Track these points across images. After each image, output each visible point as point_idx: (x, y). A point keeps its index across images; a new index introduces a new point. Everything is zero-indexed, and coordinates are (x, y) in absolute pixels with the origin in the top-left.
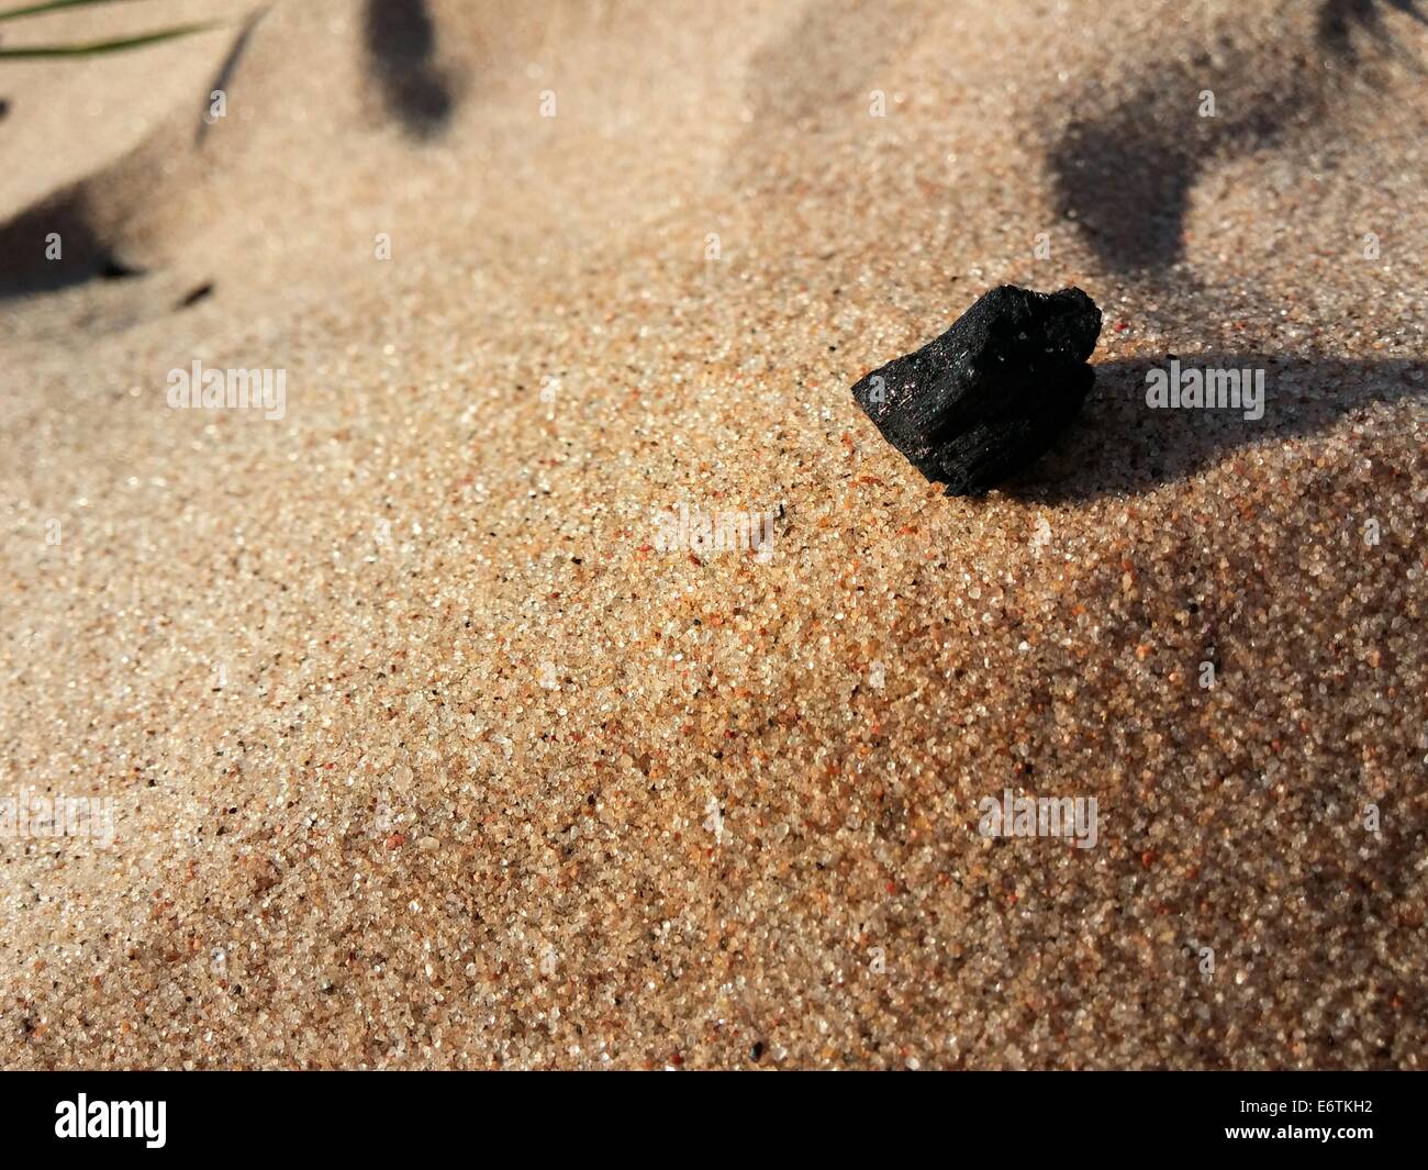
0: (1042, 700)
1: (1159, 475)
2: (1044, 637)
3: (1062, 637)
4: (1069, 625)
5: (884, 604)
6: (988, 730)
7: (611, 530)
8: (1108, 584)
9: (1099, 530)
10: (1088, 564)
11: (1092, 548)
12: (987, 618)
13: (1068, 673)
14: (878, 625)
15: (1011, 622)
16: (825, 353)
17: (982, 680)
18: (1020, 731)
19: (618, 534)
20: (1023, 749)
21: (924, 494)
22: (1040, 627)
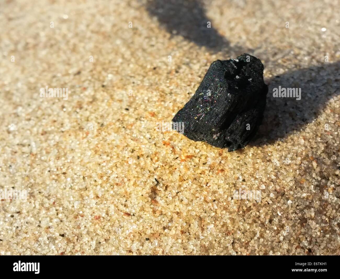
0: (304, 221)
1: (305, 121)
2: (295, 196)
3: (302, 194)
4: (302, 188)
5: (228, 203)
6: (290, 241)
7: (71, 217)
8: (308, 168)
9: (296, 148)
10: (298, 162)
11: (297, 156)
12: (272, 195)
13: (309, 207)
14: (231, 213)
15: (281, 194)
16: (125, 112)
17: (280, 221)
18: (301, 236)
19: (76, 217)
20: (305, 243)
21: (218, 155)
22: (292, 193)
